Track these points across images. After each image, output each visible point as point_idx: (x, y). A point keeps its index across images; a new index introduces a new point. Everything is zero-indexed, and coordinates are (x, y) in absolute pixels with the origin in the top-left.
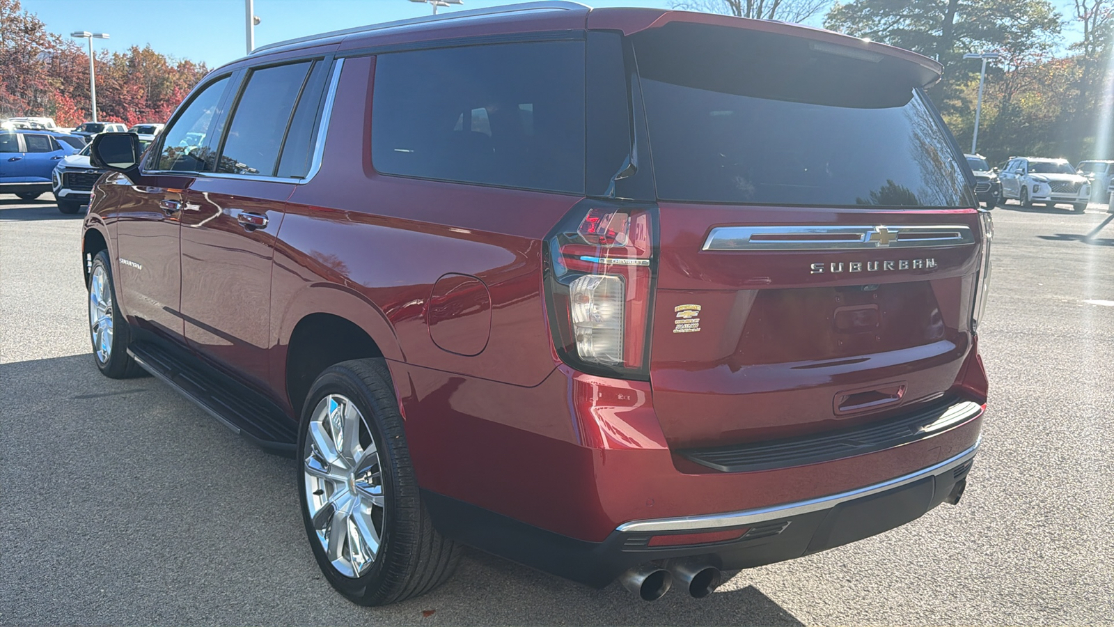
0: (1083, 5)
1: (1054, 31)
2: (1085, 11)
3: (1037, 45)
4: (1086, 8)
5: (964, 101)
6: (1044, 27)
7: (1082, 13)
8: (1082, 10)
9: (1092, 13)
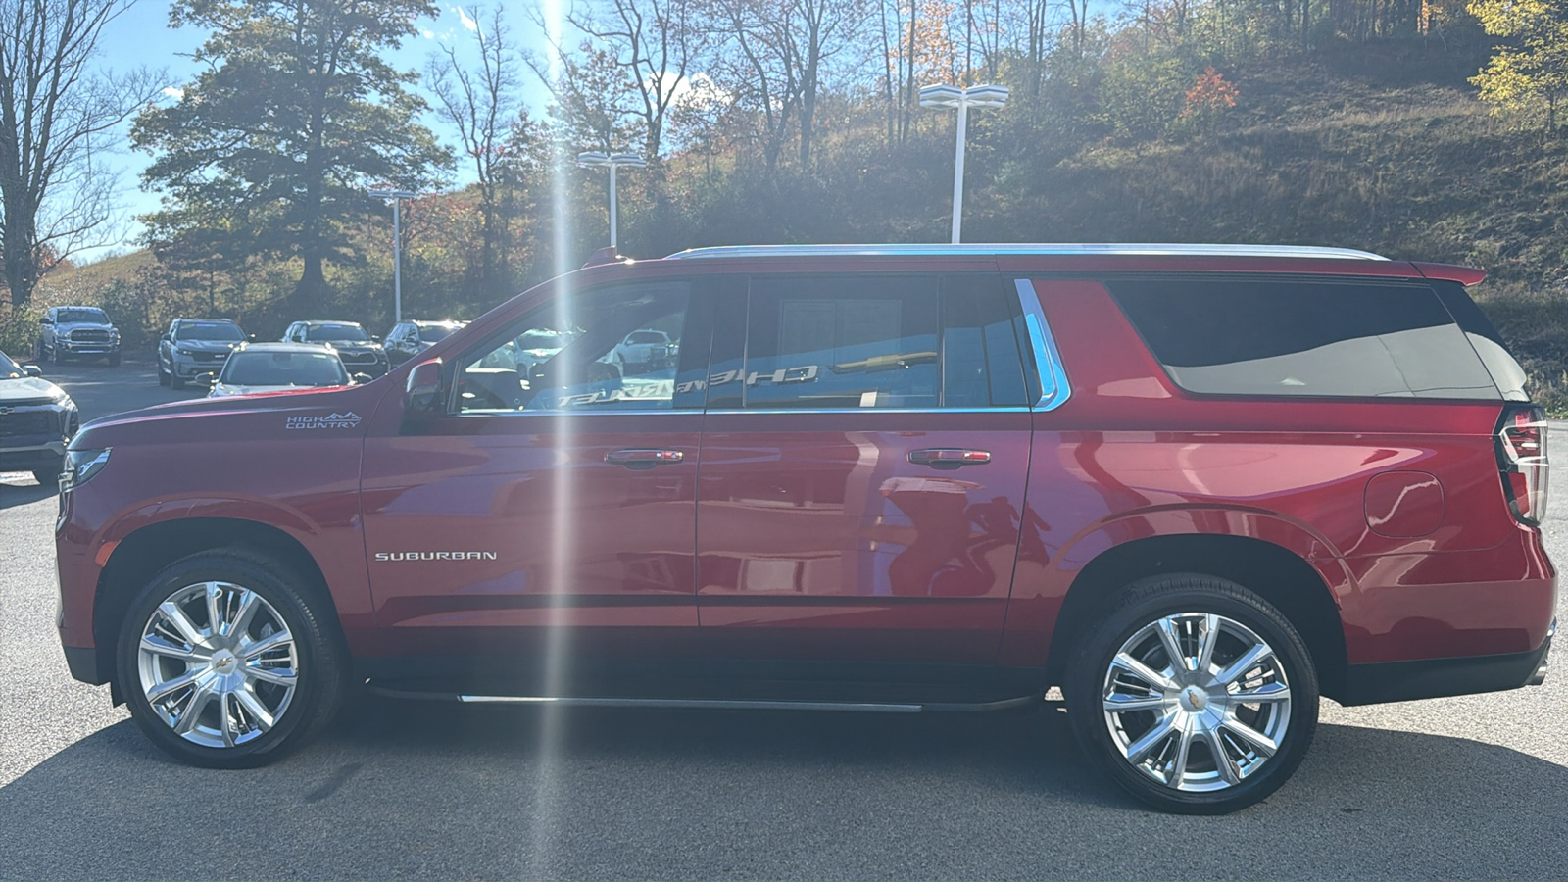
0: (473, 138)
1: (447, 166)
2: (476, 146)
3: (432, 183)
4: (476, 142)
5: (357, 249)
6: (436, 161)
7: (472, 148)
8: (471, 144)
9: (483, 147)
